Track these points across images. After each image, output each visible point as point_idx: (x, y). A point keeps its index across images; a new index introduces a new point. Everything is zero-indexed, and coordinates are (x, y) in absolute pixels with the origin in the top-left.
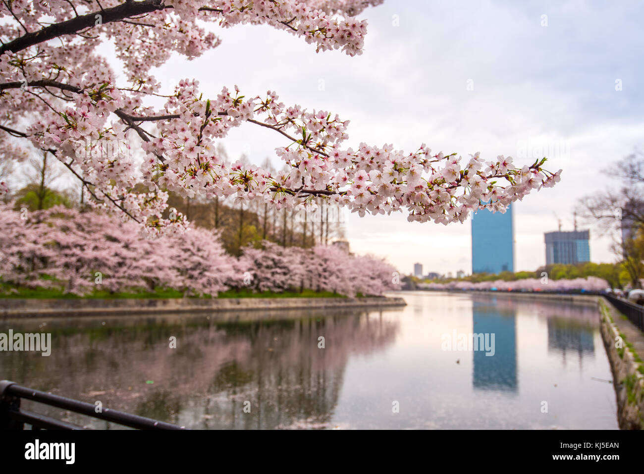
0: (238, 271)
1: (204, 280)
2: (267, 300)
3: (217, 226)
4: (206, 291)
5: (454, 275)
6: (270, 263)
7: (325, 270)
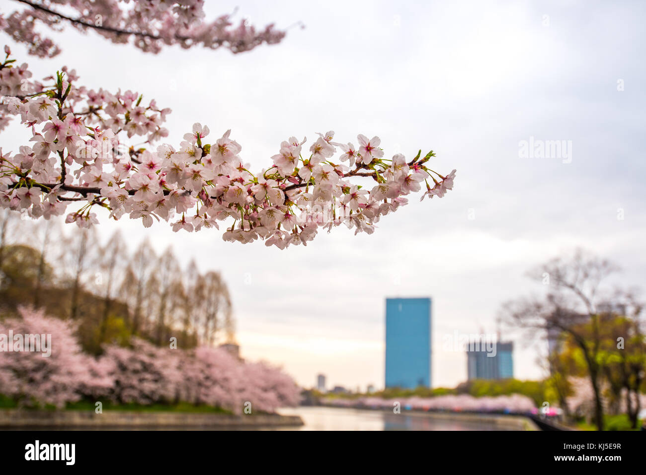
0: (94, 374)
1: (48, 386)
2: (130, 413)
3: (74, 316)
4: (50, 400)
5: (363, 390)
6: (138, 366)
7: (207, 378)
